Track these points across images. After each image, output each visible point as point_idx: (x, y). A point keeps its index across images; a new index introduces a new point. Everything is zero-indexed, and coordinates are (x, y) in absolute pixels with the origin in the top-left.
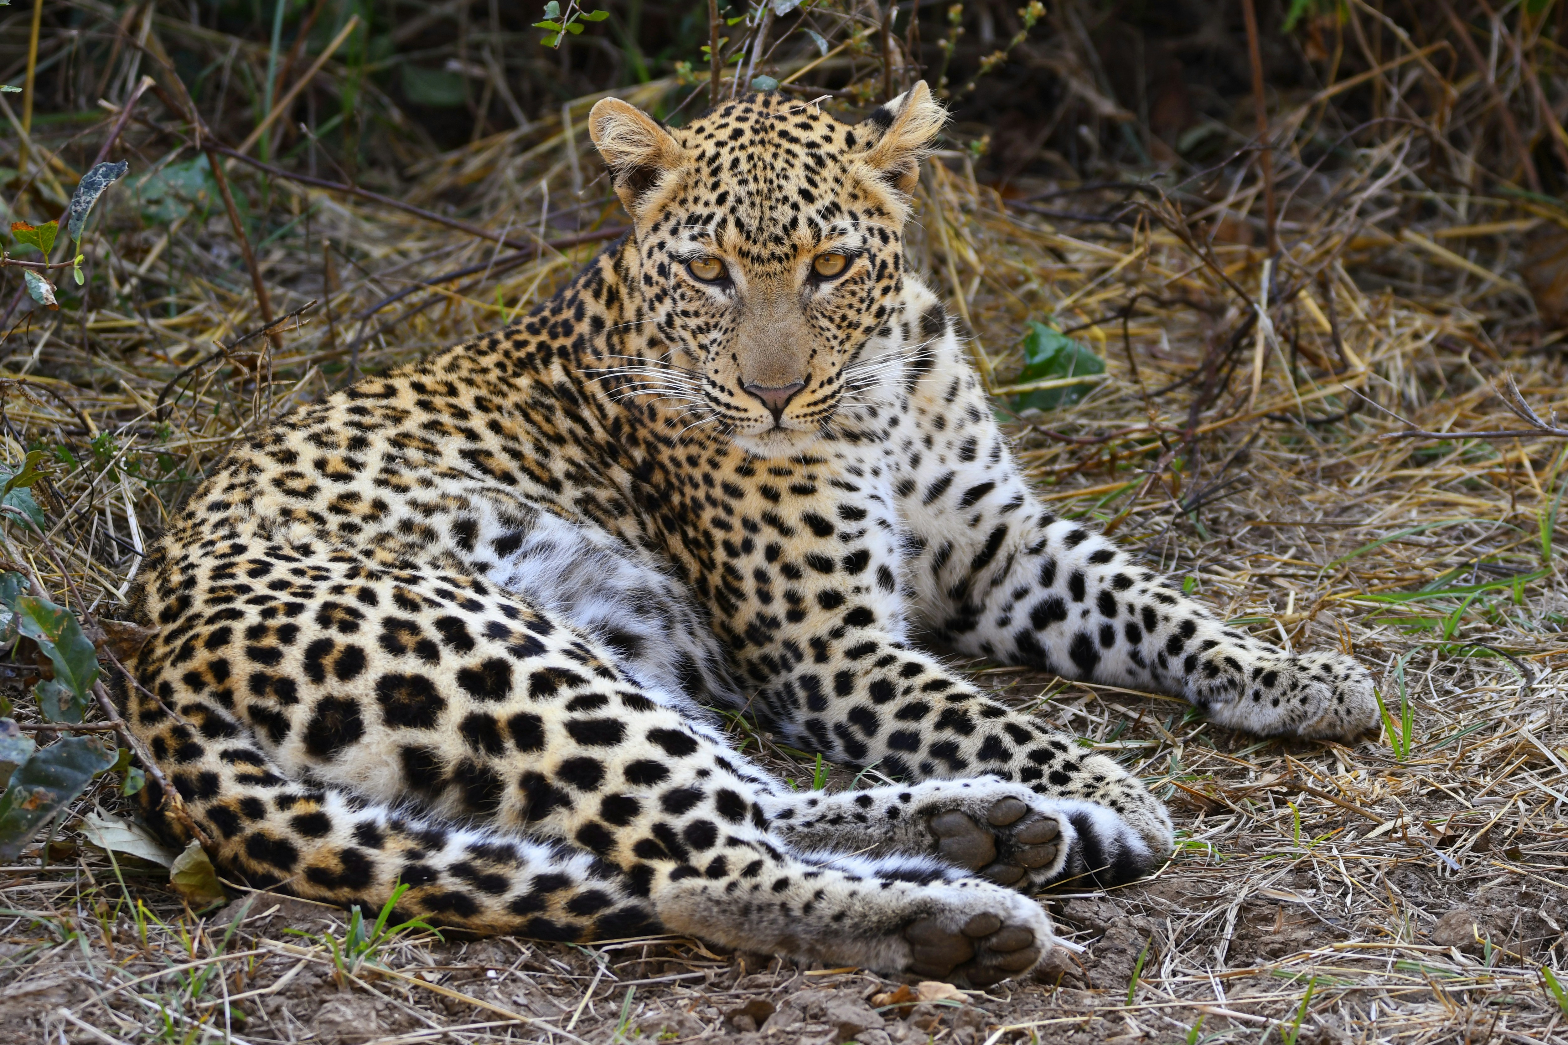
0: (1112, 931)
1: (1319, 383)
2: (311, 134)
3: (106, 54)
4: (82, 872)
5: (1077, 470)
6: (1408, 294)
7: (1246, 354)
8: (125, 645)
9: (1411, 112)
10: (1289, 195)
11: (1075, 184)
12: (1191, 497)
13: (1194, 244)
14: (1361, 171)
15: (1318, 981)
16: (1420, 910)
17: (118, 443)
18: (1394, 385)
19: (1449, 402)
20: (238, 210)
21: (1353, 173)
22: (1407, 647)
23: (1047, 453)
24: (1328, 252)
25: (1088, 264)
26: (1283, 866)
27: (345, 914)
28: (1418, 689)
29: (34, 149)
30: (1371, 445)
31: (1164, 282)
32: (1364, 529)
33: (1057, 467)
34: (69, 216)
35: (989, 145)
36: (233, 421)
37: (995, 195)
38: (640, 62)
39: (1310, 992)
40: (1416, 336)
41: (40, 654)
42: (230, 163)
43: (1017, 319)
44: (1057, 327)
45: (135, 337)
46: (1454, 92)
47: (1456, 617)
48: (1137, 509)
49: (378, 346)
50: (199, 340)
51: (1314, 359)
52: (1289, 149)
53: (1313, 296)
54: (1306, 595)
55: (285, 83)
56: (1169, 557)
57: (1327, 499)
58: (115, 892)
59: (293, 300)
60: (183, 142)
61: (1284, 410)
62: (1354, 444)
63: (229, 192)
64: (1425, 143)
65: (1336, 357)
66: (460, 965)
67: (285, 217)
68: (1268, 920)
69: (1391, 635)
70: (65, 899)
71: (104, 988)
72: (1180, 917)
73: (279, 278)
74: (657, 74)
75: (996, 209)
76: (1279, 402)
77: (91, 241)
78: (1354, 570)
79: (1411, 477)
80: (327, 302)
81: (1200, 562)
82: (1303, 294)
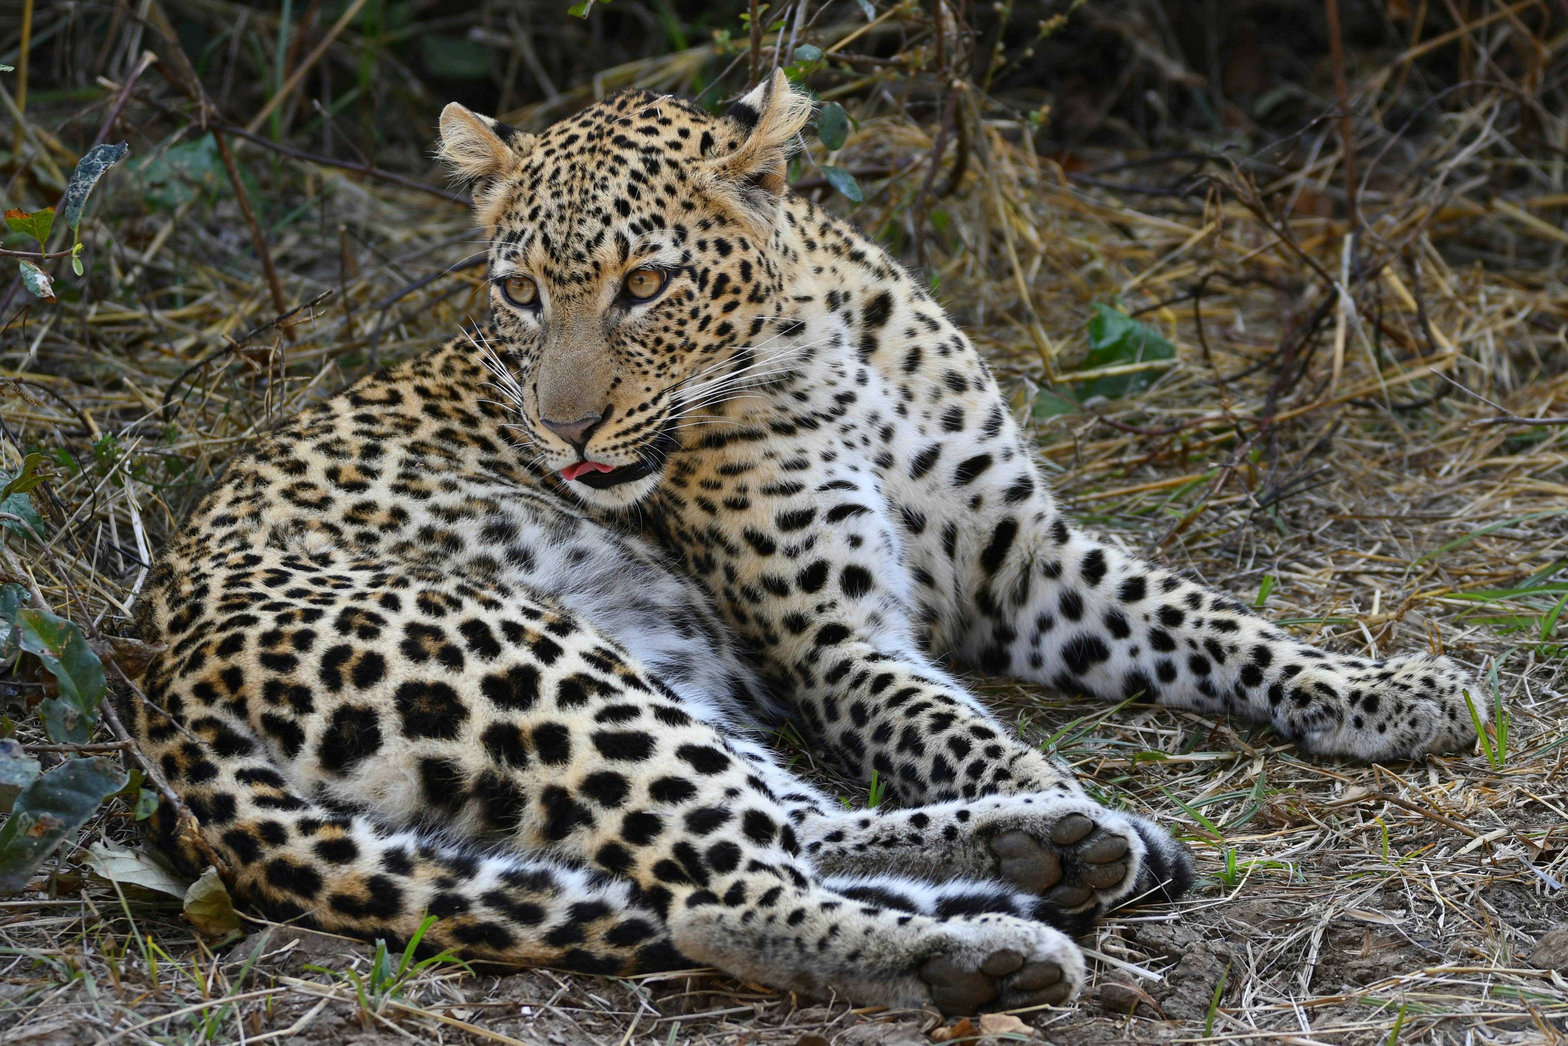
0: (1189, 957)
1: (1405, 365)
2: (325, 109)
3: (106, 25)
4: (87, 907)
5: (1147, 462)
6: (1499, 268)
7: (1326, 335)
8: (129, 663)
9: (1501, 74)
10: (1371, 163)
11: (1143, 153)
12: (1269, 490)
13: (1269, 217)
14: (1447, 136)
15: (1409, 1008)
16: (1518, 931)
17: (122, 445)
18: (1485, 367)
19: (1544, 385)
20: (248, 193)
21: (1439, 139)
22: (1501, 648)
23: (1115, 444)
24: (1413, 225)
25: (1156, 241)
26: (1371, 885)
27: (369, 948)
28: (1514, 693)
29: (30, 129)
30: (1459, 432)
31: (1239, 260)
32: (1454, 522)
33: (1125, 459)
34: (67, 203)
35: (1050, 115)
36: (245, 421)
37: (1056, 168)
38: (676, 27)
39: (1400, 1021)
40: (1509, 313)
41: (44, 670)
42: (239, 143)
43: (1082, 300)
44: (1124, 309)
45: (139, 330)
46: (1546, 52)
47: (1554, 615)
48: (1212, 503)
49: (399, 337)
50: (208, 333)
51: (1399, 340)
52: (1369, 114)
53: (1398, 272)
54: (1393, 593)
55: (297, 56)
56: (1246, 554)
57: (1414, 490)
58: (124, 927)
59: (307, 289)
60: (188, 121)
61: (1368, 395)
62: (1443, 431)
63: (237, 174)
64: (1515, 106)
65: (1423, 337)
66: (493, 1002)
67: (299, 200)
68: (1355, 943)
69: (1484, 636)
70: (71, 935)
71: (112, 1031)
72: (1261, 941)
73: (293, 265)
74: (695, 41)
75: (1058, 183)
76: (1363, 387)
77: (91, 228)
78: (1444, 566)
79: (1504, 466)
80: (344, 291)
81: (1279, 559)
82: (1387, 270)
